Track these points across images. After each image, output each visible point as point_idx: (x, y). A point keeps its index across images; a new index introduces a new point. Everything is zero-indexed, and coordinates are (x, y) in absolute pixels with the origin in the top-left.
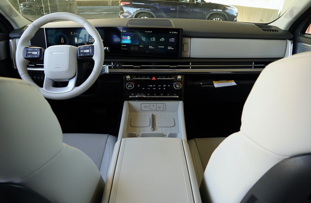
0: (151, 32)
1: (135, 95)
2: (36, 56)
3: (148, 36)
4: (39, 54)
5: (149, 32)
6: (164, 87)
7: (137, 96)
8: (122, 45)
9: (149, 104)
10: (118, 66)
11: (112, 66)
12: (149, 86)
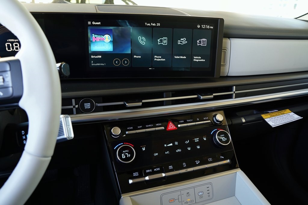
0: (159, 24)
1: (141, 176)
3: (152, 34)
5: (154, 25)
6: (197, 144)
7: (147, 178)
8: (92, 57)
9: (179, 193)
10: (87, 106)
11: (74, 107)
12: (165, 145)
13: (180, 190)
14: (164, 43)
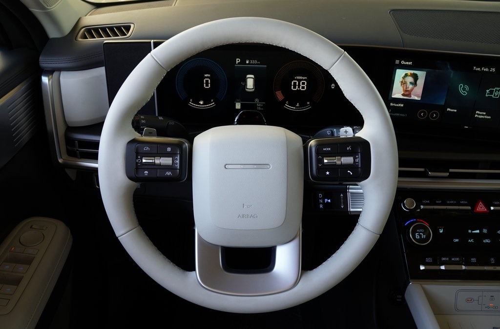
0: (494, 70)
2: (169, 173)
3: (480, 83)
4: (178, 166)
5: (487, 70)
7: (443, 268)
8: (392, 104)
9: (480, 294)
12: (470, 231)
13: (483, 291)
14: (494, 96)
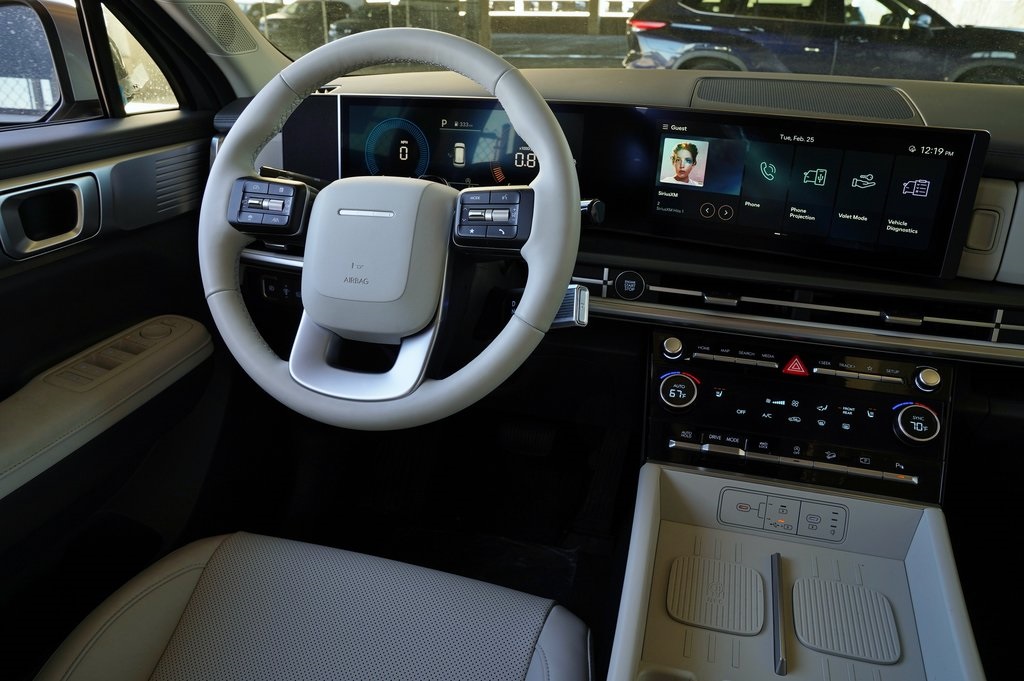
0: (811, 139)
1: (696, 440)
2: (275, 221)
3: (793, 160)
4: (288, 211)
5: (800, 139)
6: (847, 419)
7: (706, 448)
8: (660, 193)
9: (763, 499)
10: (630, 285)
11: (605, 283)
12: (768, 401)
13: (768, 495)
14: (817, 182)
